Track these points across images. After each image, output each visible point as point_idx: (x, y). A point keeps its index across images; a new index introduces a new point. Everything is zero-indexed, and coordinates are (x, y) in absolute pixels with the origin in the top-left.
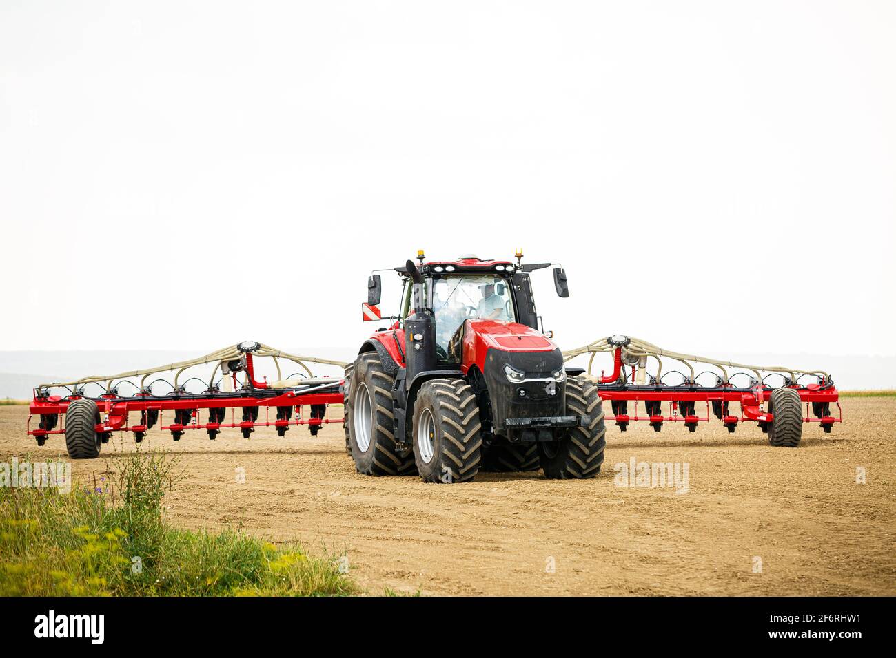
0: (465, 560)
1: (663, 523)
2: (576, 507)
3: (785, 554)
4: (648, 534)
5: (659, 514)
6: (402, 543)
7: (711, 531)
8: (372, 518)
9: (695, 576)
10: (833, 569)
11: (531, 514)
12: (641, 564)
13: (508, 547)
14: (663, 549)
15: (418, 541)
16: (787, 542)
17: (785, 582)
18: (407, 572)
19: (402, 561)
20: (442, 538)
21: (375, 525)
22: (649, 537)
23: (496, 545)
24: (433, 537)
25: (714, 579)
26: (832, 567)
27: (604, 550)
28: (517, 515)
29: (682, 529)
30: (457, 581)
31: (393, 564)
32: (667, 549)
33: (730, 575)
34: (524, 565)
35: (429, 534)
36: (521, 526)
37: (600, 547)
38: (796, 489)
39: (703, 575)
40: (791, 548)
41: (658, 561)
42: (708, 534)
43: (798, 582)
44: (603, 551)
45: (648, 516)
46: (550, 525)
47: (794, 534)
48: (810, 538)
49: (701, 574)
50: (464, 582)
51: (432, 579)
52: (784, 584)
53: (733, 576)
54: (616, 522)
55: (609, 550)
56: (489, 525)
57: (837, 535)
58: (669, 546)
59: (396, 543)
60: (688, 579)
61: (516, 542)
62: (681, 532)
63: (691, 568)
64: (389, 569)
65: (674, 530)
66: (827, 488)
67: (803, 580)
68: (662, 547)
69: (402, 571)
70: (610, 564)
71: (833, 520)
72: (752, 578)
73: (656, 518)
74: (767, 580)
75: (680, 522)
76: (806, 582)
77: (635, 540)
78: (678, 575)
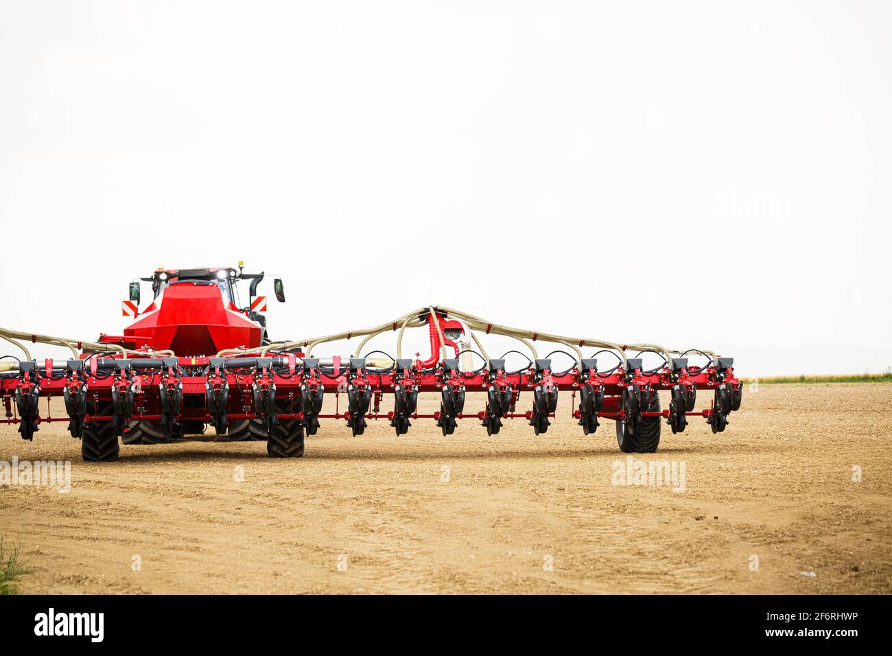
0: (158, 563)
1: (393, 518)
2: (306, 502)
3: (516, 553)
4: (373, 531)
5: (393, 508)
6: (96, 543)
7: (442, 527)
8: (76, 514)
9: (407, 579)
10: (565, 569)
11: (255, 509)
12: (353, 565)
13: (210, 547)
14: (383, 548)
15: (115, 540)
16: (523, 539)
17: (506, 585)
18: (84, 577)
19: (85, 564)
20: (143, 537)
21: (76, 522)
22: (372, 534)
23: (197, 545)
24: (133, 536)
25: (429, 582)
26: (564, 567)
27: (318, 549)
28: (239, 511)
29: (412, 525)
30: (137, 587)
31: (74, 568)
32: (388, 549)
33: (447, 578)
34: (221, 567)
35: (129, 533)
36: (237, 522)
37: (313, 546)
38: (552, 480)
39: (417, 578)
40: (524, 546)
41: (372, 562)
42: (439, 531)
43: (521, 584)
44: (316, 550)
45: (380, 511)
46: (271, 521)
47: (532, 530)
48: (547, 535)
49: (416, 577)
50: (145, 589)
51: (110, 585)
52: (506, 588)
53: (450, 579)
54: (343, 518)
55: (322, 550)
56: (202, 522)
57: (579, 530)
58: (391, 545)
59: (90, 543)
60: (399, 582)
61: (224, 540)
62: (410, 529)
63: (406, 570)
64: (66, 574)
65: (402, 527)
66: (585, 479)
67: (528, 583)
68: (384, 545)
69: (79, 576)
70: (318, 566)
71: (579, 514)
72: (471, 581)
73: (389, 513)
74: (486, 584)
75: (411, 518)
76: (530, 585)
77: (358, 538)
78: (389, 578)
